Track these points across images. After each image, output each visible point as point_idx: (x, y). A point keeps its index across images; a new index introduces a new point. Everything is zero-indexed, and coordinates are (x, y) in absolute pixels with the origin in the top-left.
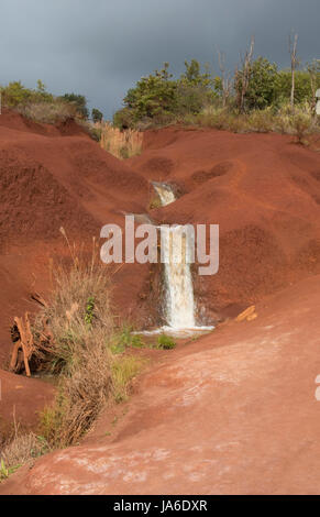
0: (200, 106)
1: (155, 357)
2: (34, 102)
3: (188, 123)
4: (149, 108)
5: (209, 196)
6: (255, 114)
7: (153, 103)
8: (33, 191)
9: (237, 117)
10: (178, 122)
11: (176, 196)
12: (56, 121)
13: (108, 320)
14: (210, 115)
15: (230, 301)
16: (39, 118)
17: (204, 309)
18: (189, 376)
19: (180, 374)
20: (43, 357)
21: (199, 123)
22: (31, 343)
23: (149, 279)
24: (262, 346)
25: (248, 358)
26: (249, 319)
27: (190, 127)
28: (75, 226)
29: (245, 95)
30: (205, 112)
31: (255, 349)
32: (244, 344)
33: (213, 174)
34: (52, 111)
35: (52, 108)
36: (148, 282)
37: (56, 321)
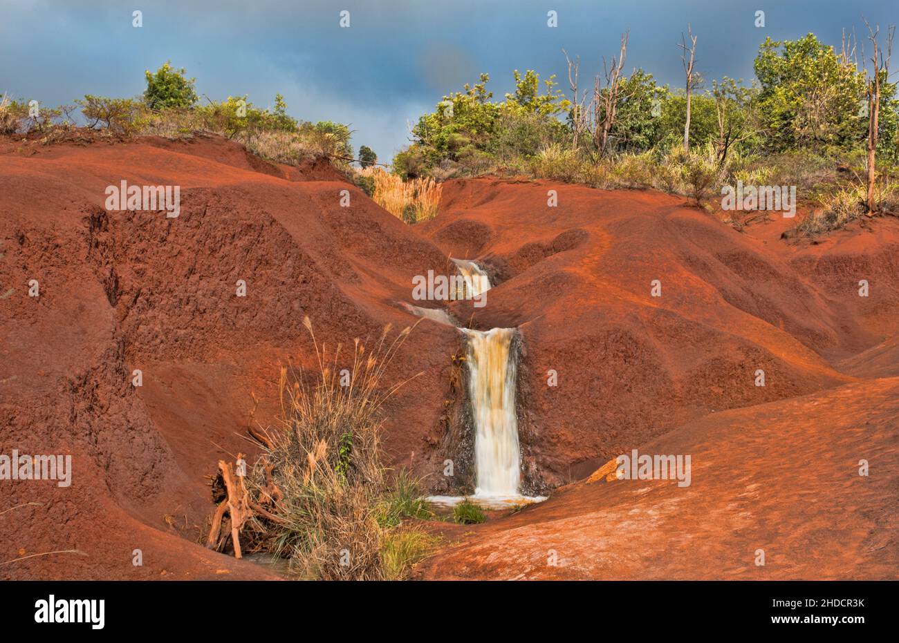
0: (536, 145)
1: (451, 534)
2: (267, 130)
3: (515, 172)
4: (453, 146)
5: (547, 283)
6: (627, 160)
7: (458, 137)
8: (259, 261)
9: (595, 163)
10: (499, 170)
11: (492, 282)
12: (301, 160)
13: (375, 473)
14: (551, 160)
15: (578, 455)
16: (273, 155)
17: (533, 467)
18: (508, 560)
19: (493, 557)
20: (263, 530)
21: (534, 171)
22: (245, 504)
23: (444, 412)
24: (631, 518)
25: (608, 534)
26: (610, 479)
27: (517, 178)
28: (325, 321)
29: (610, 131)
30: (544, 154)
31: (620, 521)
32: (602, 514)
33: (555, 248)
34: (294, 145)
35: (293, 140)
36: (443, 418)
37: (289, 471)
